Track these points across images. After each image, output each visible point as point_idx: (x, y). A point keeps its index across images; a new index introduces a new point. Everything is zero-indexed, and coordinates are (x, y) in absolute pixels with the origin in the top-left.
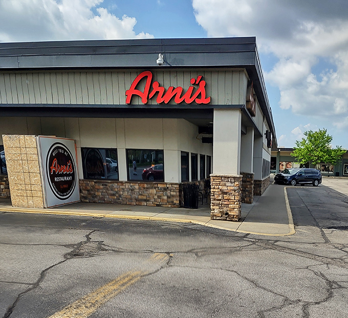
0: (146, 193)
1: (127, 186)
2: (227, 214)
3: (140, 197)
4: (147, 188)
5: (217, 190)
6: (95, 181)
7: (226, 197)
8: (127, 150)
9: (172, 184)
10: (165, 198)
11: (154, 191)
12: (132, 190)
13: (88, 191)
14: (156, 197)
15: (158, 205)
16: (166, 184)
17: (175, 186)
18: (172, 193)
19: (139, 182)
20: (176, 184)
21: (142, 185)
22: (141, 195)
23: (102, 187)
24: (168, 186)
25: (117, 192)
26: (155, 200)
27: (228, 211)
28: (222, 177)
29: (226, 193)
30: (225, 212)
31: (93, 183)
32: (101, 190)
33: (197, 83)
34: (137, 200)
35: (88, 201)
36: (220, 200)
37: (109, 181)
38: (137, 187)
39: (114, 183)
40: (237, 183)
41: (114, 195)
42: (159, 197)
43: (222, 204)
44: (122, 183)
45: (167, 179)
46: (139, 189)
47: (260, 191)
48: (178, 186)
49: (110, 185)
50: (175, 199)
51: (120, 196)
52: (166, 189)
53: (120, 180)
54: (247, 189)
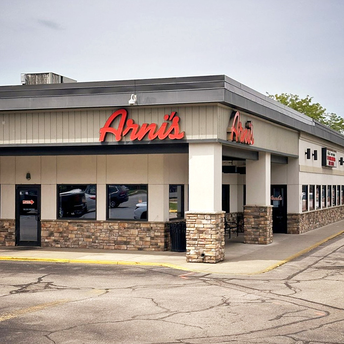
0: (127, 234)
1: (105, 226)
2: (203, 255)
3: (119, 239)
4: (128, 228)
5: (192, 229)
6: (69, 221)
7: (203, 236)
8: (107, 185)
9: (156, 223)
10: (148, 239)
11: (136, 232)
12: (111, 231)
13: (61, 233)
14: (137, 239)
15: (140, 249)
16: (150, 223)
17: (160, 226)
18: (156, 234)
19: (119, 222)
20: (161, 223)
21: (122, 224)
22: (121, 236)
23: (76, 228)
24: (152, 225)
25: (93, 234)
26: (137, 243)
27: (204, 252)
28: (197, 214)
29: (202, 232)
30: (201, 253)
31: (67, 224)
32: (75, 232)
33: (170, 119)
34: (116, 242)
35: (59, 246)
36: (196, 240)
37: (86, 221)
38: (116, 227)
39: (90, 223)
40: (214, 220)
41: (89, 237)
42: (141, 238)
43: (197, 244)
44: (100, 222)
45: (151, 218)
46: (119, 229)
47: (298, 228)
48: (163, 226)
49: (86, 225)
50: (159, 241)
51: (96, 238)
52: (149, 230)
53: (97, 219)
54: (260, 226)
